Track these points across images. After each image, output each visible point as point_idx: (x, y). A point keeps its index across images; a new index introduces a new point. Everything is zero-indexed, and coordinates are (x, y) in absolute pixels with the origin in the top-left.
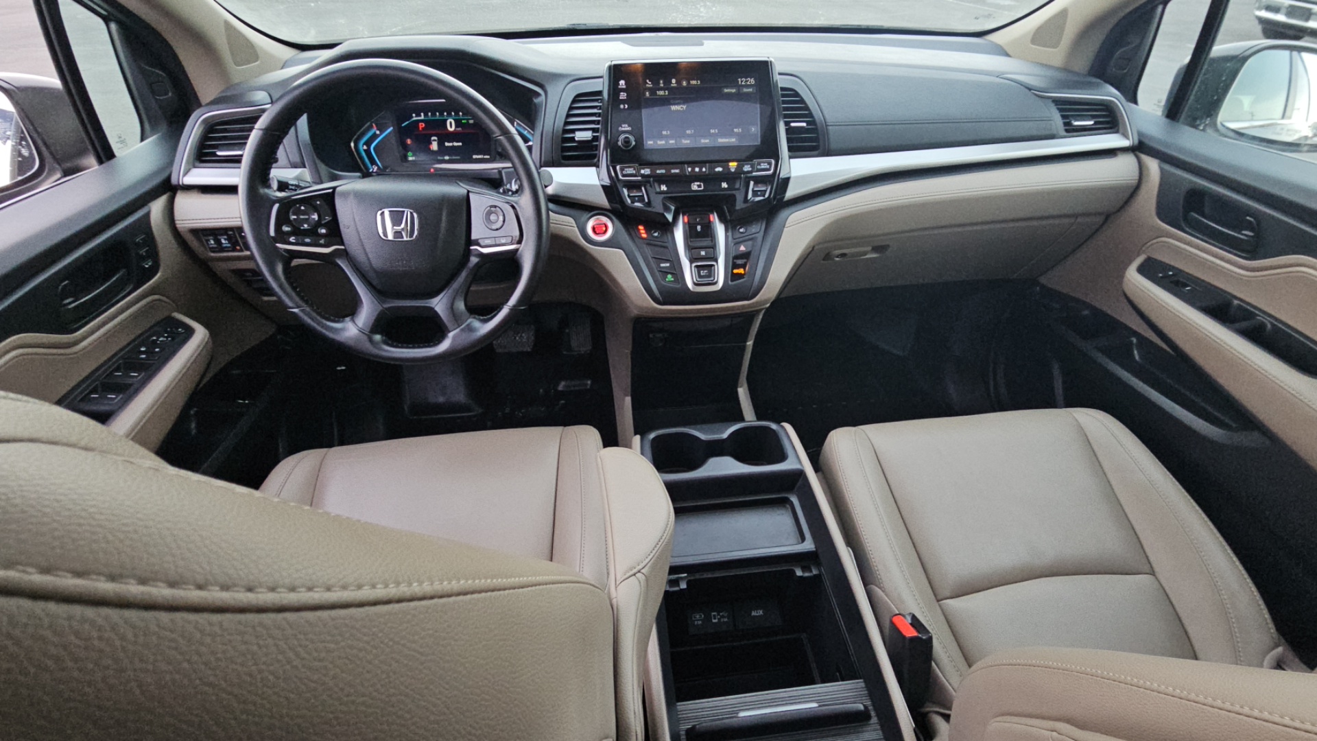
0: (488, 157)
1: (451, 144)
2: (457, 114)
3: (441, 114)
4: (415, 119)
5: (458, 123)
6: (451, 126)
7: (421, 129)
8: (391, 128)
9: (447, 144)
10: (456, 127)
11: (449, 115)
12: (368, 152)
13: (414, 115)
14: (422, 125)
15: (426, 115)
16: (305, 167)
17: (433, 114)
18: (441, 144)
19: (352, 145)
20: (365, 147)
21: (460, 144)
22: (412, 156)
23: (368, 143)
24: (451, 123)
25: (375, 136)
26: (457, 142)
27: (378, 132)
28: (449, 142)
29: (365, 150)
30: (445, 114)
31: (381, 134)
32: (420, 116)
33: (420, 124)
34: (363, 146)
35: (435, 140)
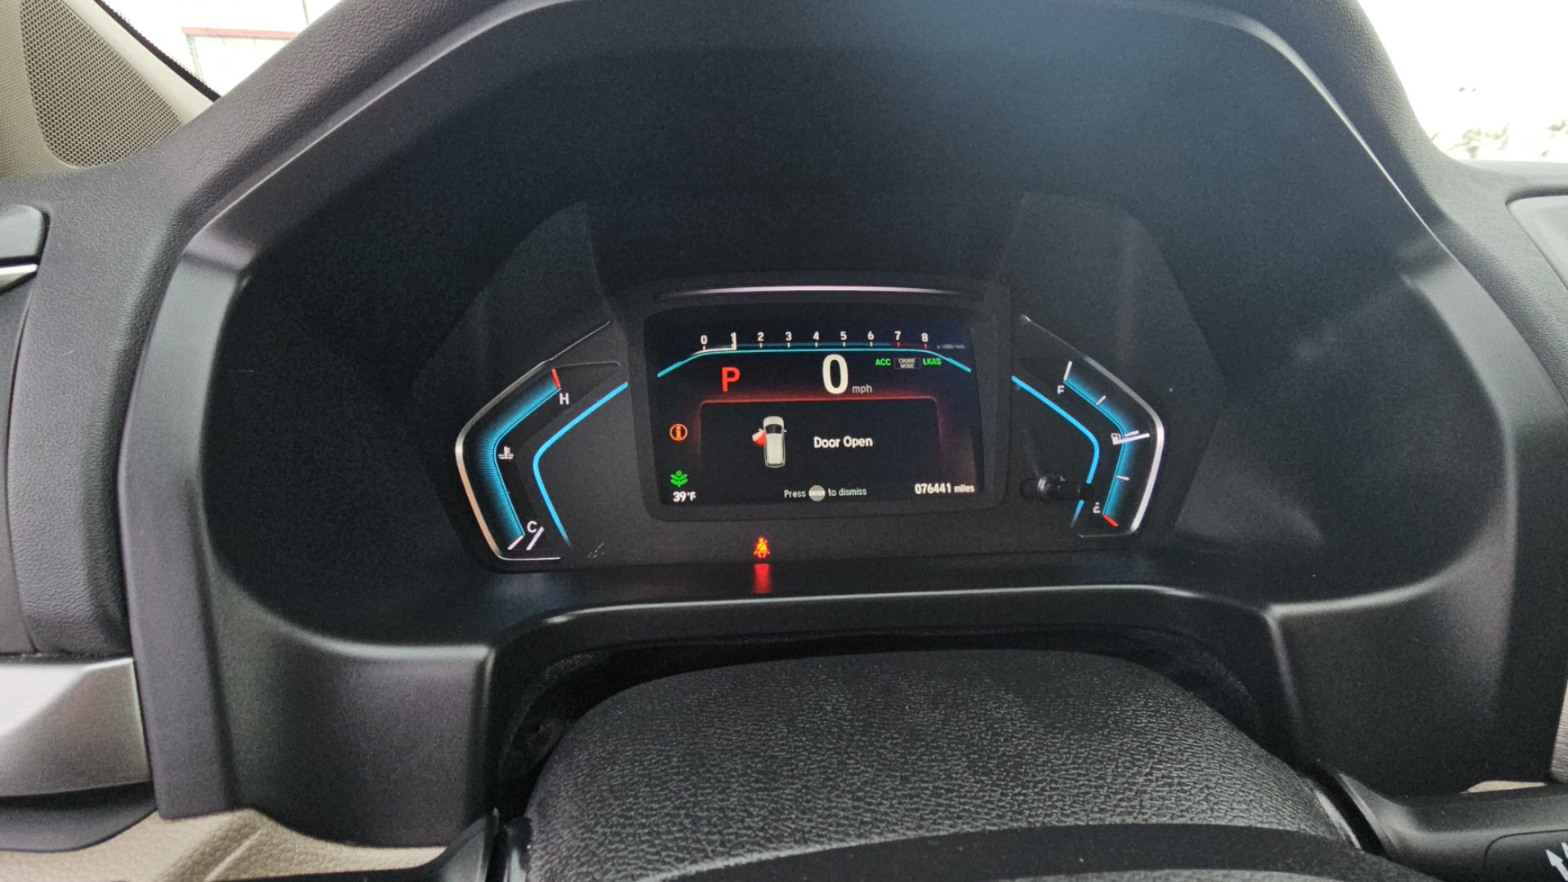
0: (970, 489)
1: (835, 443)
2: (857, 336)
3: (803, 336)
4: (705, 352)
5: (861, 368)
6: (836, 381)
7: (725, 388)
8: (625, 385)
9: (819, 443)
10: (851, 382)
11: (830, 338)
13: (704, 339)
14: (729, 375)
15: (746, 339)
17: (775, 337)
18: (797, 443)
19: (459, 450)
20: (507, 454)
21: (869, 442)
22: (685, 488)
23: (520, 439)
24: (835, 366)
25: (551, 414)
26: (855, 433)
27: (565, 399)
28: (826, 435)
29: (502, 463)
30: (816, 336)
31: (579, 402)
32: (729, 342)
33: (725, 370)
34: (500, 450)
35: (778, 429)
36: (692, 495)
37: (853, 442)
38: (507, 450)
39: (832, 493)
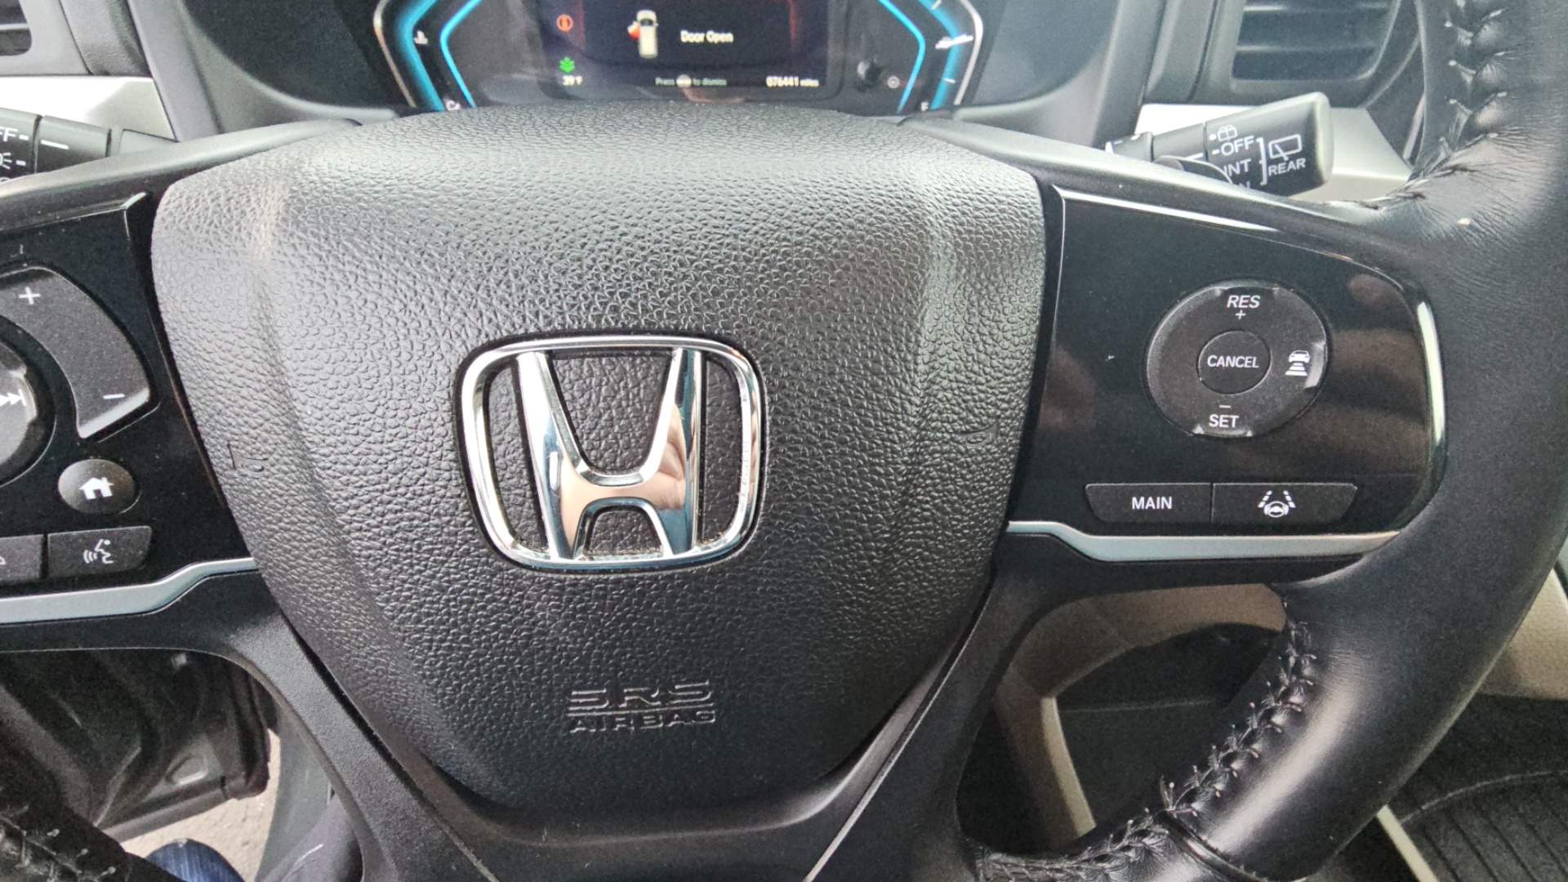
0: (814, 83)
1: (697, 38)
9: (686, 37)
12: (430, 54)
16: (148, 74)
18: (667, 36)
19: (378, 22)
20: (422, 39)
21: (728, 37)
22: (572, 73)
23: (429, 25)
26: (718, 30)
28: (692, 30)
29: (419, 47)
34: (415, 35)
35: (650, 23)
36: (579, 79)
37: (714, 37)
38: (420, 34)
39: (697, 82)
